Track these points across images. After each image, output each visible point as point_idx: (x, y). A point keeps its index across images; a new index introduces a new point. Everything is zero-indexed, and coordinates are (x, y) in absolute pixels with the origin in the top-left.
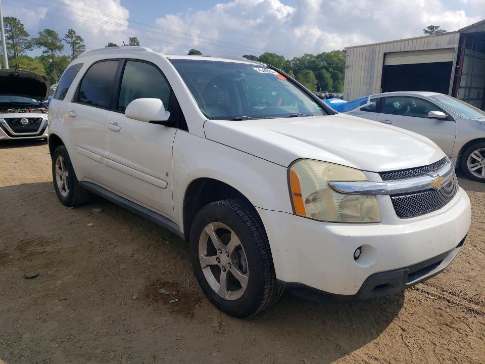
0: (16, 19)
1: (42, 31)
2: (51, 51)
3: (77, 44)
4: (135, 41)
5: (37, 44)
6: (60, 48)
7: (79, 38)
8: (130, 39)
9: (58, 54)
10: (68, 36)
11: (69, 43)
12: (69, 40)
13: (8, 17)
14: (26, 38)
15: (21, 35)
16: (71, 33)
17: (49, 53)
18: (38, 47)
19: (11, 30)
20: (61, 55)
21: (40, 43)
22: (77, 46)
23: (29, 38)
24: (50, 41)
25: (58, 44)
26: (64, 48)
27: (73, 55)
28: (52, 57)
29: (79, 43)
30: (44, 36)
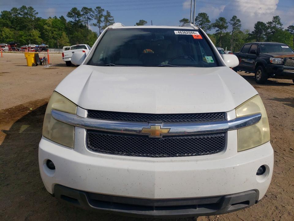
0: (205, 14)
1: (218, 19)
2: (220, 30)
3: (236, 24)
4: (277, 19)
5: (214, 26)
6: (226, 28)
7: (239, 21)
8: (274, 17)
9: (224, 31)
10: (232, 20)
11: (232, 24)
12: (232, 22)
13: (202, 13)
14: (208, 23)
15: (206, 22)
16: (234, 18)
17: (219, 31)
18: (214, 28)
19: (202, 20)
20: (225, 32)
21: (215, 26)
22: (236, 25)
23: (210, 24)
24: (221, 24)
25: (225, 25)
26: (228, 27)
27: (233, 31)
28: (220, 33)
29: (238, 23)
30: (218, 22)
